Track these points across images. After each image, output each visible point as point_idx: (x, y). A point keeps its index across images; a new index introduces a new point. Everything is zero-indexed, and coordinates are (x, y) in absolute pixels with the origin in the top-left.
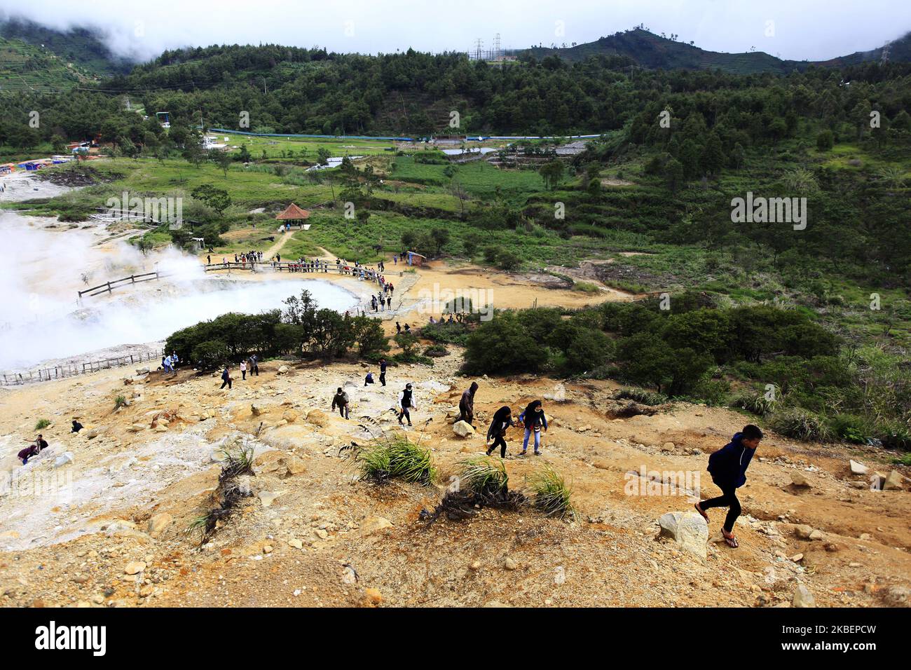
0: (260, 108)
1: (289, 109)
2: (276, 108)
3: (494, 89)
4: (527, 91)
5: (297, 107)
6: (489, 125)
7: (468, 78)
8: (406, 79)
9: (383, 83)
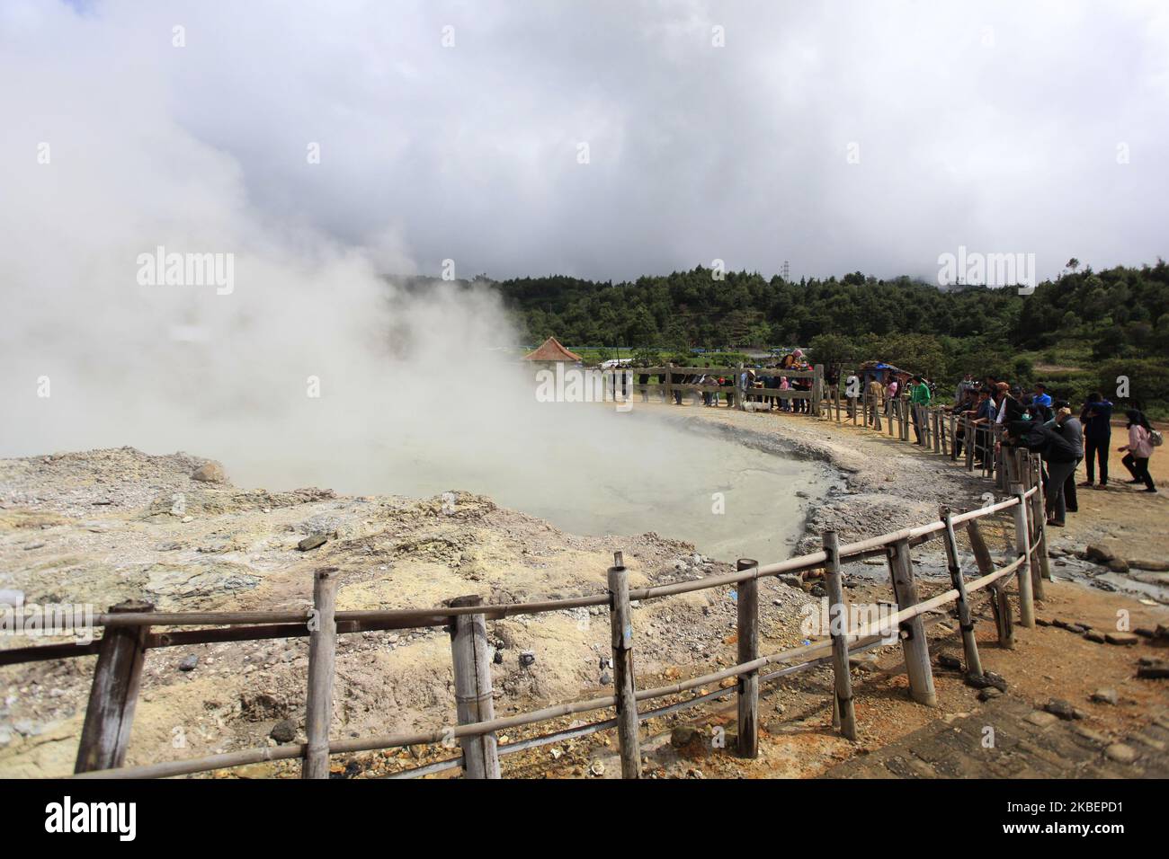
0: (543, 325)
1: (571, 325)
2: (558, 324)
3: (796, 301)
4: (836, 300)
5: (580, 323)
6: (794, 334)
7: (765, 290)
8: (696, 293)
9: (670, 297)
